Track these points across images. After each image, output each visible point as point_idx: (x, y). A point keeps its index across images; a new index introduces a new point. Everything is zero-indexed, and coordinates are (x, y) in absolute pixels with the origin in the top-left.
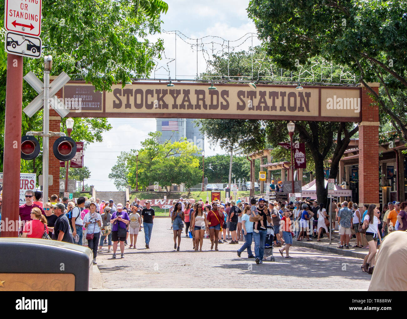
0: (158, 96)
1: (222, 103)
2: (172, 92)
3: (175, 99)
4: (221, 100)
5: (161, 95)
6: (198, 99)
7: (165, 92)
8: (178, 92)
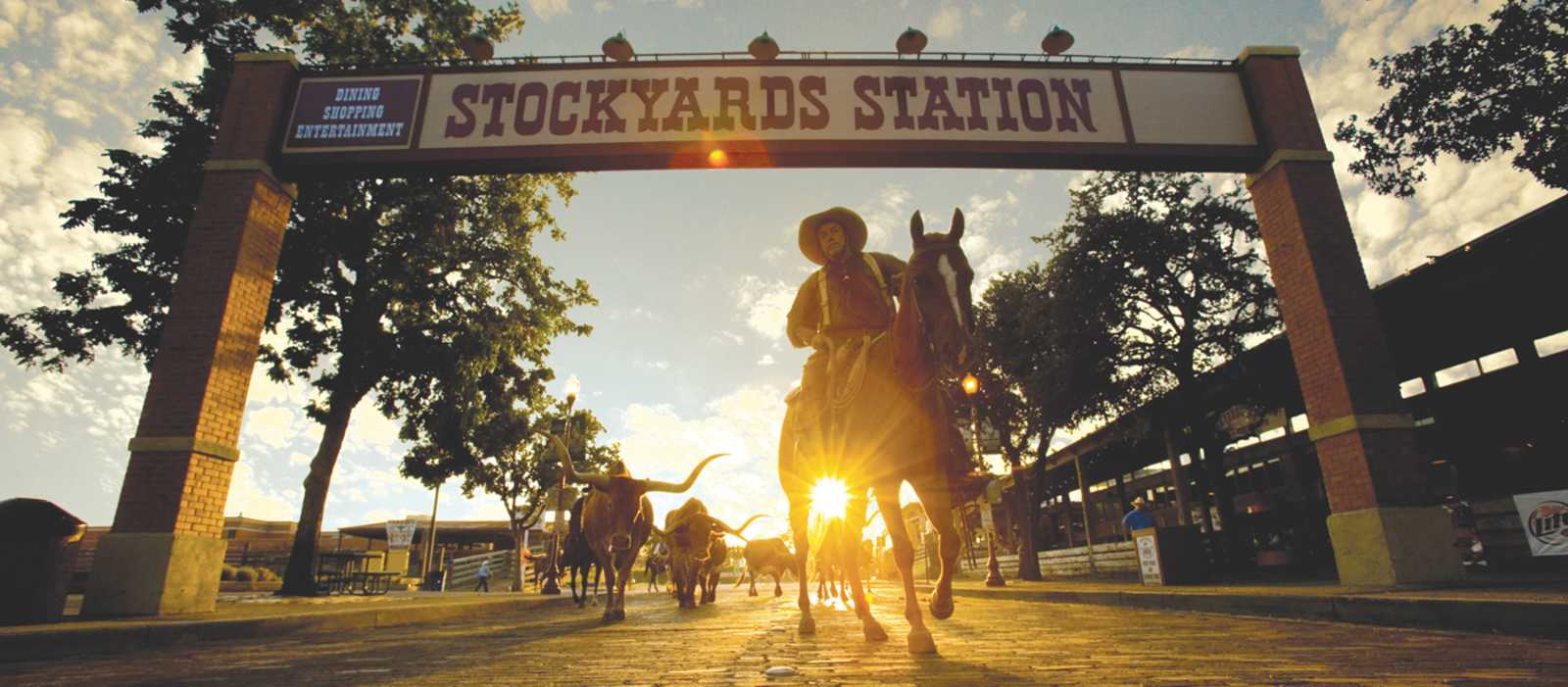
0: (594, 100)
1: (803, 111)
2: (639, 88)
3: (649, 104)
4: (800, 101)
5: (602, 97)
6: (725, 102)
7: (618, 88)
8: (661, 86)
